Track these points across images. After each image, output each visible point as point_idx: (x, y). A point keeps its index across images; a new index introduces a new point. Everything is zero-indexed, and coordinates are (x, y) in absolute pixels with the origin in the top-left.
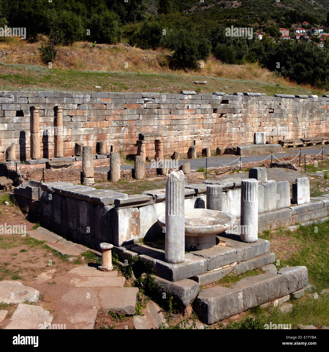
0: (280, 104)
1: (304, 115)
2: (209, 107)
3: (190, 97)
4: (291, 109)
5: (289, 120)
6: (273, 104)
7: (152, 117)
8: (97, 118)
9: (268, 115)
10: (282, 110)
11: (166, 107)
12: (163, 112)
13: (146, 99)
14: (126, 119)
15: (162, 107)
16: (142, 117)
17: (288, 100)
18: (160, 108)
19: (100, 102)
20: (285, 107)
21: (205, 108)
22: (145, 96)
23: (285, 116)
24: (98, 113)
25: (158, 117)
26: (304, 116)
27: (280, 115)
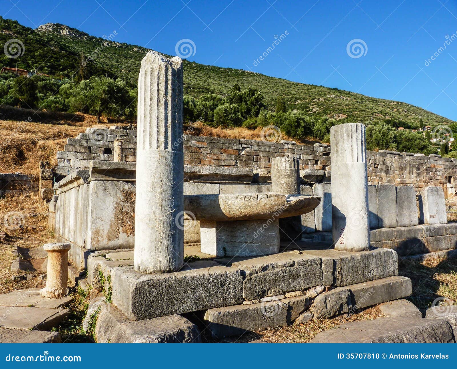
0: (385, 160)
1: (411, 172)
2: (310, 157)
3: (290, 146)
4: (397, 165)
5: (395, 176)
6: (378, 159)
7: (250, 164)
8: (191, 161)
9: (372, 169)
10: (387, 166)
11: (265, 154)
12: (262, 160)
13: (243, 145)
14: (223, 164)
15: (261, 154)
16: (240, 164)
17: (393, 156)
18: (258, 155)
19: (195, 145)
20: (390, 163)
21: (306, 158)
22: (242, 143)
23: (391, 172)
24: (193, 156)
25: (257, 164)
26: (411, 174)
27: (386, 171)
